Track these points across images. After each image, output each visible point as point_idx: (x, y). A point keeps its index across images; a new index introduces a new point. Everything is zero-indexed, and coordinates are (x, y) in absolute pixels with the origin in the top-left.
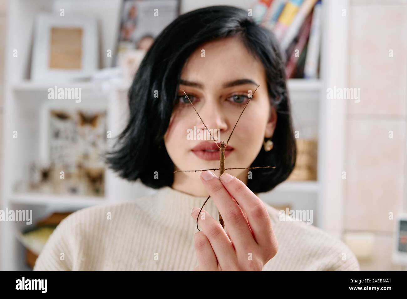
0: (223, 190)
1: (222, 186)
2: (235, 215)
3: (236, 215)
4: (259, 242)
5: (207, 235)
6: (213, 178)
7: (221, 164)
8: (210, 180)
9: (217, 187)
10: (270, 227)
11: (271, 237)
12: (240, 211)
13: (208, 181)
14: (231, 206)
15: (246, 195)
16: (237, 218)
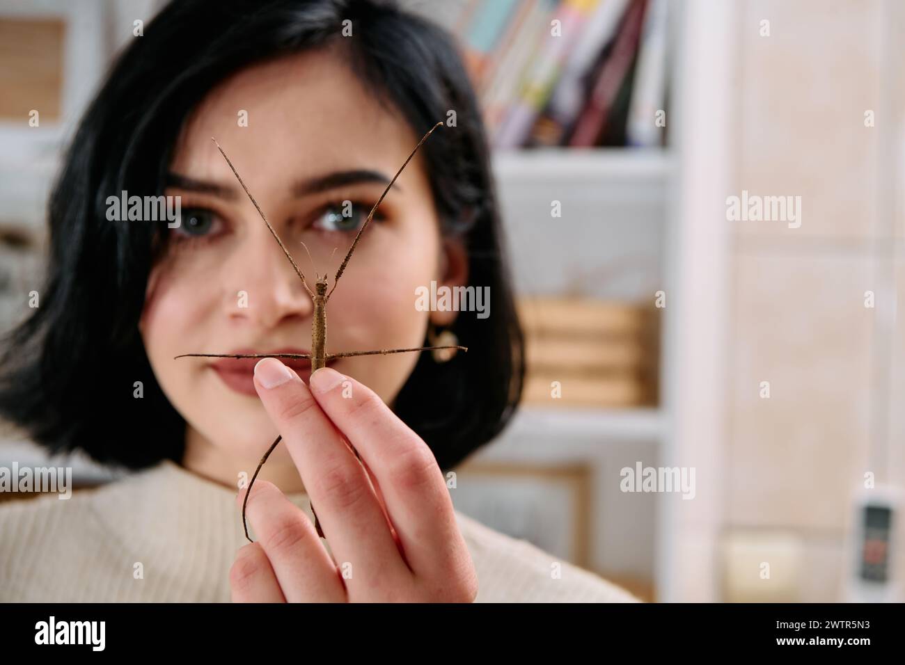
0: (313, 414)
1: (312, 402)
2: (342, 481)
3: (347, 481)
4: (416, 567)
5: (264, 545)
6: (286, 381)
7: (316, 341)
8: (278, 387)
9: (296, 404)
10: (448, 521)
11: (452, 552)
12: (360, 473)
13: (272, 389)
14: (332, 456)
15: (377, 424)
16: (348, 493)
